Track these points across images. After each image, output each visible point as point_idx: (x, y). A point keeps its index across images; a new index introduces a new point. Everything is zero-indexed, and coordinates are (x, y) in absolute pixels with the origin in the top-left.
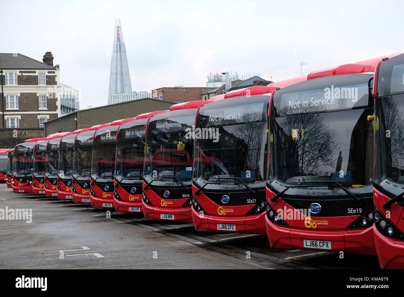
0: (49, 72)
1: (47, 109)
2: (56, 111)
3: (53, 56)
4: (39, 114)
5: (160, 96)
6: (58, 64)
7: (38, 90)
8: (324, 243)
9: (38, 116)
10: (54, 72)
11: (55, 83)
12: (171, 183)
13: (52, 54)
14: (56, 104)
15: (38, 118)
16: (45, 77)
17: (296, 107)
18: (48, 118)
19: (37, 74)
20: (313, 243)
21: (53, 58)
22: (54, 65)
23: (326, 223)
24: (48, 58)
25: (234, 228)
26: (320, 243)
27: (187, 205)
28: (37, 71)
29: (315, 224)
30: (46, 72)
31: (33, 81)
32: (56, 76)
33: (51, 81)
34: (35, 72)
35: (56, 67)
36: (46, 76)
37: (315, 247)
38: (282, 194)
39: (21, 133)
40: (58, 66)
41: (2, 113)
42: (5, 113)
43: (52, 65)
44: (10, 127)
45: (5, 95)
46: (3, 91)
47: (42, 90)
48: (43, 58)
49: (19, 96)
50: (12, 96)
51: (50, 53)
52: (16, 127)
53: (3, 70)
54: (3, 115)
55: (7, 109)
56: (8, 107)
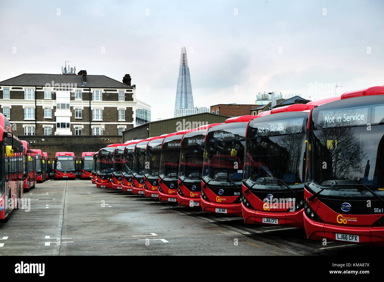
0: (127, 91)
1: (125, 121)
2: (132, 122)
3: (131, 78)
4: (119, 125)
5: (217, 111)
6: (134, 84)
7: (118, 105)
8: (353, 237)
10: (131, 91)
11: (132, 99)
12: (224, 182)
14: (132, 117)
15: (118, 128)
16: (124, 95)
17: (331, 122)
18: (126, 128)
19: (117, 92)
20: (344, 236)
22: (132, 85)
23: (355, 220)
24: (127, 79)
25: (276, 222)
26: (350, 237)
27: (237, 201)
28: (118, 90)
29: (346, 220)
30: (125, 91)
31: (114, 97)
32: (133, 94)
33: (129, 98)
34: (116, 91)
35: (133, 86)
36: (125, 93)
37: (345, 240)
38: (318, 195)
39: (104, 139)
40: (135, 86)
41: (89, 123)
42: (91, 123)
43: (130, 84)
44: (95, 135)
45: (92, 109)
46: (90, 106)
47: (121, 105)
48: (123, 79)
49: (103, 109)
50: (97, 110)
51: (129, 75)
52: (100, 135)
53: (91, 89)
54: (90, 125)
55: (93, 120)
56: (94, 119)
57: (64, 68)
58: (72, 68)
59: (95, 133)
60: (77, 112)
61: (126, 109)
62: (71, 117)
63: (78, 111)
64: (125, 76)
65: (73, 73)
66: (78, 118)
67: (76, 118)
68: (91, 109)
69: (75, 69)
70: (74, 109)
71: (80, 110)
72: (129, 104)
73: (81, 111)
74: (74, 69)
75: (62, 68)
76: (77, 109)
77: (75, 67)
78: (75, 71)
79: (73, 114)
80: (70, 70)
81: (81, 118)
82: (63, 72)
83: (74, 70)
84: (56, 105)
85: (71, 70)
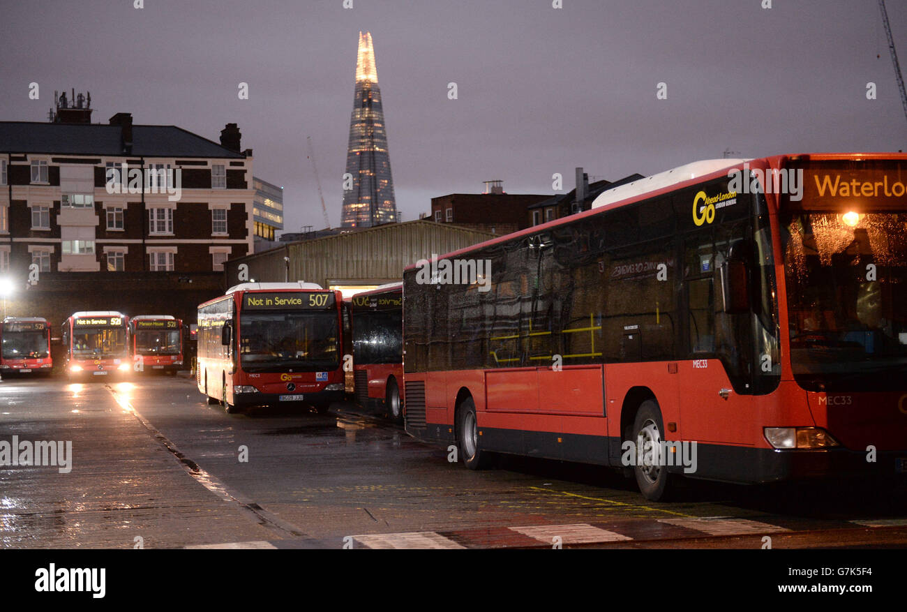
0: (232, 164)
1: (228, 235)
2: (245, 239)
3: (240, 131)
4: (213, 245)
5: (447, 210)
6: (249, 148)
7: (211, 198)
9: (210, 247)
10: (242, 164)
11: (244, 185)
13: (238, 127)
14: (244, 225)
15: (210, 252)
16: (225, 174)
18: (230, 252)
19: (209, 167)
21: (240, 135)
22: (242, 150)
24: (231, 135)
28: (210, 161)
30: (226, 163)
31: (202, 180)
32: (245, 171)
33: (236, 180)
34: (205, 163)
35: (247, 153)
36: (227, 170)
39: (179, 281)
40: (249, 153)
41: (140, 241)
42: (147, 241)
43: (239, 148)
44: (156, 270)
45: (148, 207)
46: (143, 199)
47: (219, 199)
48: (220, 135)
49: (175, 208)
50: (161, 211)
51: (236, 125)
52: (168, 269)
53: (144, 159)
54: (144, 246)
55: (151, 234)
56: (153, 230)
57: (60, 95)
58: (80, 96)
59: (155, 266)
60: (111, 215)
61: (229, 208)
62: (97, 227)
63: (114, 213)
64: (225, 128)
65: (84, 107)
66: (114, 229)
67: (109, 229)
68: (146, 208)
69: (89, 99)
70: (105, 207)
71: (118, 209)
72: (237, 196)
73: (122, 212)
74: (86, 97)
75: (56, 95)
76: (111, 209)
77: (89, 94)
78: (89, 104)
79: (102, 220)
80: (76, 99)
81: (122, 229)
82: (58, 106)
83: (86, 101)
84: (60, 199)
85: (78, 102)
